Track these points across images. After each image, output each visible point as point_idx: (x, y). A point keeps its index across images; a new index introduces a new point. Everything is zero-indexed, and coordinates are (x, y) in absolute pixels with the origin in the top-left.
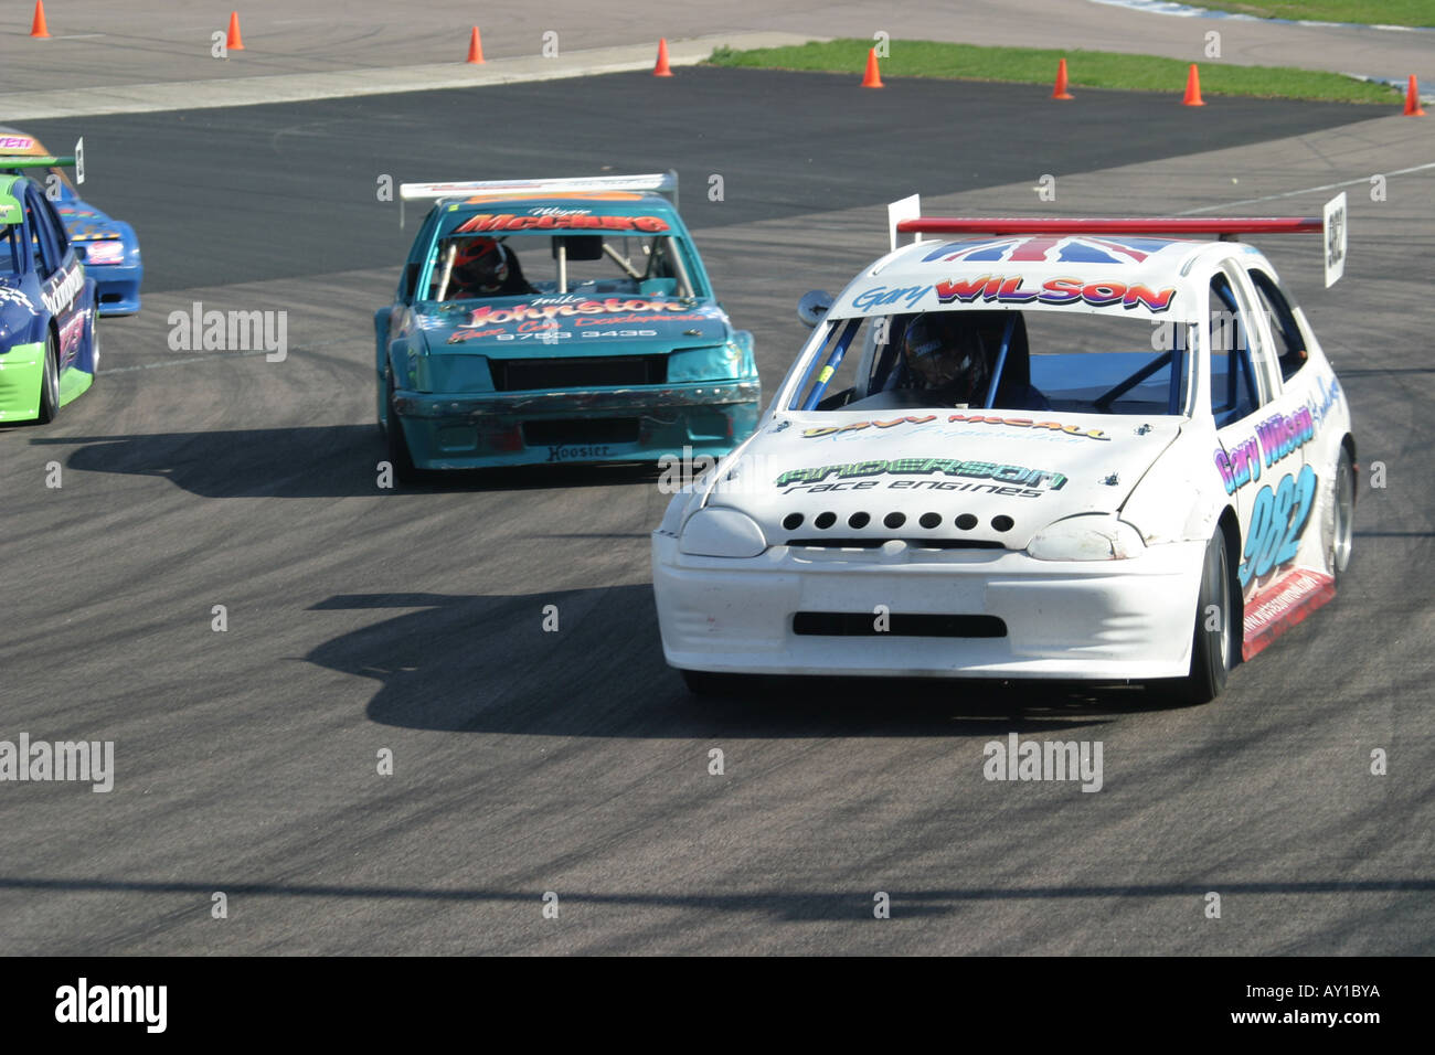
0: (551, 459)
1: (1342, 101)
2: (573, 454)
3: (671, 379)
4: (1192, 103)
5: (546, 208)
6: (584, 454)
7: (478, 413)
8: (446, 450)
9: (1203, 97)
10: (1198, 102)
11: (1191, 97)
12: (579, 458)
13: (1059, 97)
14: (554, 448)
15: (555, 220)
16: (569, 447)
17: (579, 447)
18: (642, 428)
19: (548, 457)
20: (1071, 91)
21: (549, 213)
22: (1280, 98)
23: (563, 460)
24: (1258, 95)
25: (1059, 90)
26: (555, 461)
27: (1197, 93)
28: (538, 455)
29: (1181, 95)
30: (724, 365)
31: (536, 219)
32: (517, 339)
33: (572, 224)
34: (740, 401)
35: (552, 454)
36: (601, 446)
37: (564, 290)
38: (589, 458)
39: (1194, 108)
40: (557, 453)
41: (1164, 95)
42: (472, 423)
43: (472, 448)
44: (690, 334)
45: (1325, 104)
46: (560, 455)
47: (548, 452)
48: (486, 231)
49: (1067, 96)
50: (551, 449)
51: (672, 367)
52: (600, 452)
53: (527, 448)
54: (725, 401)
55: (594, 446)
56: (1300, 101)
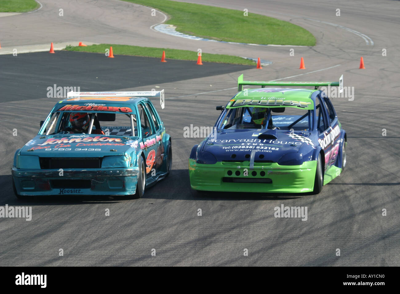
0: (60, 193)
1: (240, 64)
2: (68, 192)
3: (102, 167)
4: (199, 64)
5: (90, 103)
6: (72, 192)
7: (34, 176)
8: (25, 188)
9: (202, 62)
10: (201, 64)
11: (199, 62)
12: (70, 194)
13: (163, 61)
14: (62, 189)
15: (92, 107)
16: (67, 189)
17: (70, 190)
18: (92, 184)
19: (59, 193)
20: (166, 60)
21: (91, 105)
22: (223, 63)
23: (64, 194)
24: (217, 62)
25: (163, 59)
26: (62, 194)
27: (201, 61)
28: (56, 192)
29: (196, 61)
30: (122, 162)
31: (85, 107)
32: (52, 150)
33: (98, 109)
34: (127, 175)
35: (61, 191)
36: (78, 189)
37: (90, 133)
38: (73, 194)
39: (200, 65)
40: (62, 191)
41: (192, 62)
42: (32, 180)
43: (33, 188)
44: (113, 151)
45: (235, 65)
46: (63, 193)
47: (60, 191)
48: (69, 110)
49: (165, 61)
50: (61, 190)
51: (104, 162)
52: (78, 192)
53: (52, 189)
54: (121, 175)
55: (75, 190)
56: (229, 64)
